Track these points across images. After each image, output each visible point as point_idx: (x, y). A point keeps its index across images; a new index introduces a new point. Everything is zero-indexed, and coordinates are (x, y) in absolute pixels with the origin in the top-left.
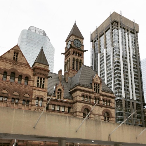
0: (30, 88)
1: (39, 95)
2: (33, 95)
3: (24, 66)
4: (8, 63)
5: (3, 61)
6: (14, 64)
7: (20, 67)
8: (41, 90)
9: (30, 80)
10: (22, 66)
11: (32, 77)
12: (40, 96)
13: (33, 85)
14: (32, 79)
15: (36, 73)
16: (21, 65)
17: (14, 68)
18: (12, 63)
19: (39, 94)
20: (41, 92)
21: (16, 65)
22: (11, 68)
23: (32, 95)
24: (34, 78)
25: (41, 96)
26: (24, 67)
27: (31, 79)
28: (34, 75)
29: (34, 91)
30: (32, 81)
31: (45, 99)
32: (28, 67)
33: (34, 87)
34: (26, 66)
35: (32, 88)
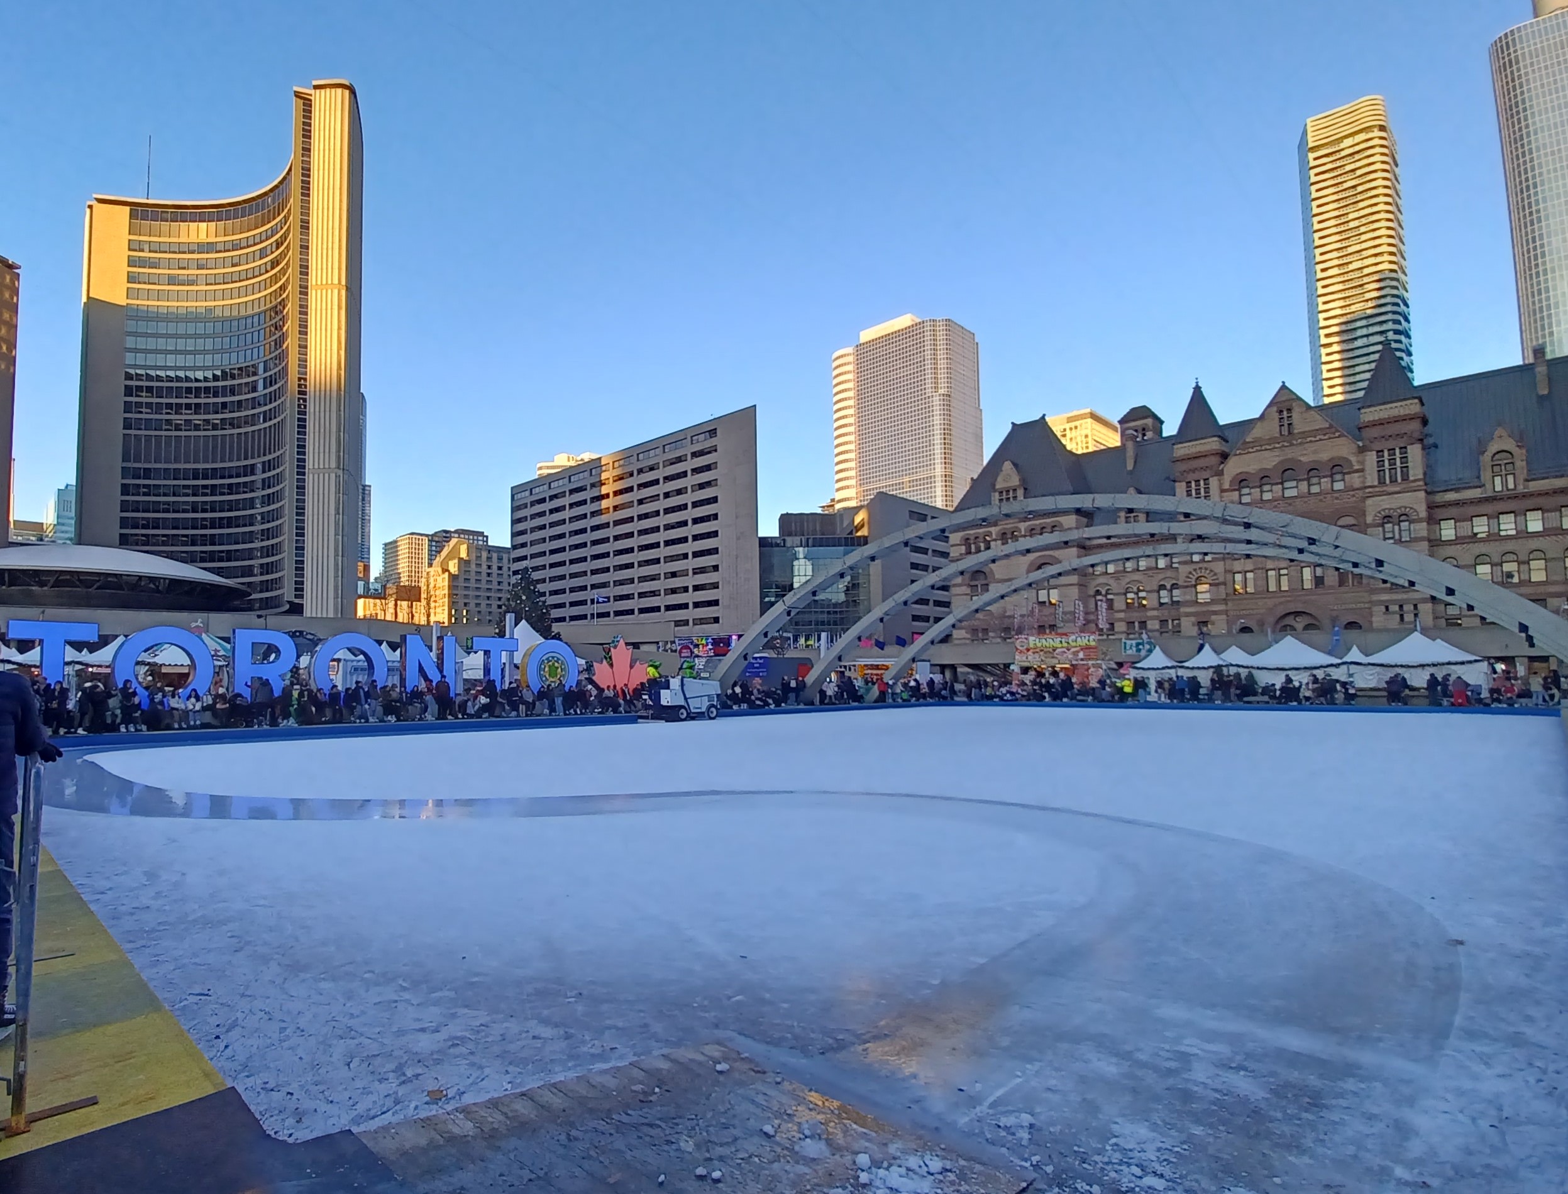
0: (1354, 496)
1: (1390, 509)
2: (1367, 513)
3: (1318, 438)
4: (1266, 450)
5: (1251, 450)
6: (1286, 444)
7: (1306, 445)
8: (1397, 489)
9: (1349, 473)
10: (1313, 439)
11: (1353, 459)
12: (1395, 510)
13: (1361, 485)
14: (1356, 467)
15: (1367, 443)
16: (1309, 439)
17: (1289, 456)
18: (1277, 445)
19: (1388, 506)
20: (1396, 496)
21: (1292, 445)
22: (1277, 460)
23: (1364, 515)
24: (1362, 463)
25: (1400, 508)
26: (1321, 440)
27: (1352, 466)
28: (1362, 450)
29: (1369, 502)
30: (1357, 471)
31: (1418, 515)
32: (1334, 433)
33: (1367, 490)
34: (1325, 435)
35: (1360, 493)
